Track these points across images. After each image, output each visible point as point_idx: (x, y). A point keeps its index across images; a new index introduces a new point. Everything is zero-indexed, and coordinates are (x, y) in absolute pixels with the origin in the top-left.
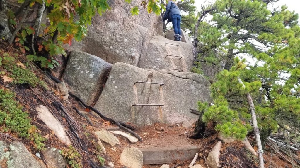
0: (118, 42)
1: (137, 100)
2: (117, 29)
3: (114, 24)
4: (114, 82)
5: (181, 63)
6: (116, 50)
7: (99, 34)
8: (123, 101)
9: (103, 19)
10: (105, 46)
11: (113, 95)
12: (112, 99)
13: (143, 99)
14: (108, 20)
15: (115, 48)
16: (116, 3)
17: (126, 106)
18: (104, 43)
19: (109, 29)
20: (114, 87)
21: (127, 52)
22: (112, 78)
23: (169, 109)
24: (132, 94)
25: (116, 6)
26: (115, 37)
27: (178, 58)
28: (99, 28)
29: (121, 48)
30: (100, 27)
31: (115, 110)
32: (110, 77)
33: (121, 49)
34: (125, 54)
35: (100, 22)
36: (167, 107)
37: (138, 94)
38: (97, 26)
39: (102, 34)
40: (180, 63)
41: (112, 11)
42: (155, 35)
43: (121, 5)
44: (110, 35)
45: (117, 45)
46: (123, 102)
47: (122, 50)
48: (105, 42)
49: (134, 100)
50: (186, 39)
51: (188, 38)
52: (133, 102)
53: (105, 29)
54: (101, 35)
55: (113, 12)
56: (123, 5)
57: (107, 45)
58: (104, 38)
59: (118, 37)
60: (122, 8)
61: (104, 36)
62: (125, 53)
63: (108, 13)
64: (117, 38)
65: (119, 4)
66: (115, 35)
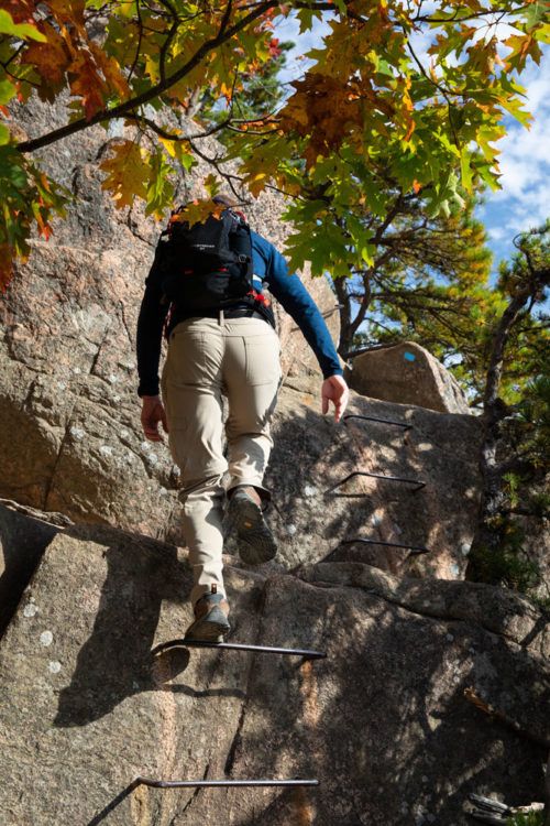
0: (113, 404)
1: (169, 743)
2: (113, 342)
3: (97, 320)
4: (47, 637)
5: (422, 513)
6: (101, 442)
7: (23, 361)
8: (89, 753)
9: (46, 295)
10: (44, 423)
11: (34, 719)
12: (20, 742)
13: (203, 740)
14: (73, 300)
15: (96, 435)
16: (114, 223)
17: (105, 786)
18: (40, 408)
19: (71, 343)
20: (45, 669)
21: (152, 457)
22: (37, 616)
23: (352, 799)
24: (142, 711)
25: (115, 237)
26: (98, 380)
27: (408, 485)
28: (23, 337)
29: (125, 433)
30: (32, 328)
31: (34, 808)
32: (28, 612)
33: (124, 442)
34: (142, 466)
35: (32, 308)
36: (339, 789)
37: (178, 709)
38: (16, 327)
39: (39, 362)
40: (414, 513)
41: (93, 255)
42: (297, 372)
43: (141, 230)
44: (77, 371)
45: (104, 418)
46: (86, 758)
47: (129, 446)
48: (47, 404)
49: (152, 743)
50: (442, 394)
51: (454, 389)
52: (147, 759)
53: (51, 343)
54: (30, 368)
55: (97, 262)
56: (150, 231)
57: (57, 417)
58: (46, 383)
59: (113, 379)
60: (142, 243)
61: (43, 372)
62: (144, 459)
63: (73, 267)
64: (109, 387)
65: (133, 225)
66: (98, 369)
